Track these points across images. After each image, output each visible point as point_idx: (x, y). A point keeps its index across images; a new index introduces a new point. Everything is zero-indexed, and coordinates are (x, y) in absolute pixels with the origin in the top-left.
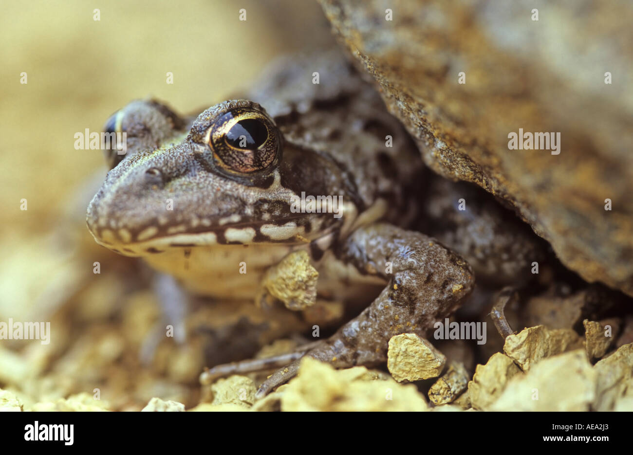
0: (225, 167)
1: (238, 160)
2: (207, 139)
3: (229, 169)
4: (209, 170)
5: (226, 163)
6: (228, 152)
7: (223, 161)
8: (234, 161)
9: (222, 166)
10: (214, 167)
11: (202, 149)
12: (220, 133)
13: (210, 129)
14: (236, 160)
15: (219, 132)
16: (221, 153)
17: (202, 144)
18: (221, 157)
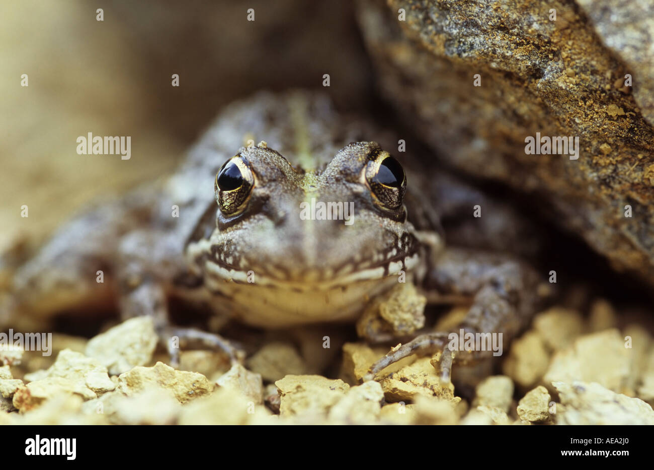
0: (381, 205)
1: (388, 197)
2: (363, 179)
3: (383, 206)
4: (368, 208)
5: (381, 201)
6: (382, 190)
7: (379, 198)
8: (386, 199)
9: (378, 203)
10: (372, 205)
11: (359, 189)
12: (372, 173)
13: (364, 170)
14: (387, 198)
15: (370, 172)
16: (377, 192)
17: (359, 183)
18: (377, 195)
